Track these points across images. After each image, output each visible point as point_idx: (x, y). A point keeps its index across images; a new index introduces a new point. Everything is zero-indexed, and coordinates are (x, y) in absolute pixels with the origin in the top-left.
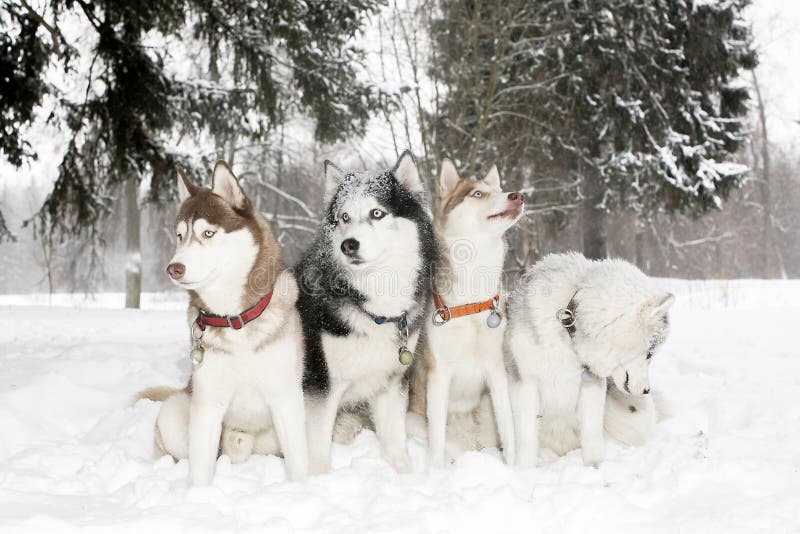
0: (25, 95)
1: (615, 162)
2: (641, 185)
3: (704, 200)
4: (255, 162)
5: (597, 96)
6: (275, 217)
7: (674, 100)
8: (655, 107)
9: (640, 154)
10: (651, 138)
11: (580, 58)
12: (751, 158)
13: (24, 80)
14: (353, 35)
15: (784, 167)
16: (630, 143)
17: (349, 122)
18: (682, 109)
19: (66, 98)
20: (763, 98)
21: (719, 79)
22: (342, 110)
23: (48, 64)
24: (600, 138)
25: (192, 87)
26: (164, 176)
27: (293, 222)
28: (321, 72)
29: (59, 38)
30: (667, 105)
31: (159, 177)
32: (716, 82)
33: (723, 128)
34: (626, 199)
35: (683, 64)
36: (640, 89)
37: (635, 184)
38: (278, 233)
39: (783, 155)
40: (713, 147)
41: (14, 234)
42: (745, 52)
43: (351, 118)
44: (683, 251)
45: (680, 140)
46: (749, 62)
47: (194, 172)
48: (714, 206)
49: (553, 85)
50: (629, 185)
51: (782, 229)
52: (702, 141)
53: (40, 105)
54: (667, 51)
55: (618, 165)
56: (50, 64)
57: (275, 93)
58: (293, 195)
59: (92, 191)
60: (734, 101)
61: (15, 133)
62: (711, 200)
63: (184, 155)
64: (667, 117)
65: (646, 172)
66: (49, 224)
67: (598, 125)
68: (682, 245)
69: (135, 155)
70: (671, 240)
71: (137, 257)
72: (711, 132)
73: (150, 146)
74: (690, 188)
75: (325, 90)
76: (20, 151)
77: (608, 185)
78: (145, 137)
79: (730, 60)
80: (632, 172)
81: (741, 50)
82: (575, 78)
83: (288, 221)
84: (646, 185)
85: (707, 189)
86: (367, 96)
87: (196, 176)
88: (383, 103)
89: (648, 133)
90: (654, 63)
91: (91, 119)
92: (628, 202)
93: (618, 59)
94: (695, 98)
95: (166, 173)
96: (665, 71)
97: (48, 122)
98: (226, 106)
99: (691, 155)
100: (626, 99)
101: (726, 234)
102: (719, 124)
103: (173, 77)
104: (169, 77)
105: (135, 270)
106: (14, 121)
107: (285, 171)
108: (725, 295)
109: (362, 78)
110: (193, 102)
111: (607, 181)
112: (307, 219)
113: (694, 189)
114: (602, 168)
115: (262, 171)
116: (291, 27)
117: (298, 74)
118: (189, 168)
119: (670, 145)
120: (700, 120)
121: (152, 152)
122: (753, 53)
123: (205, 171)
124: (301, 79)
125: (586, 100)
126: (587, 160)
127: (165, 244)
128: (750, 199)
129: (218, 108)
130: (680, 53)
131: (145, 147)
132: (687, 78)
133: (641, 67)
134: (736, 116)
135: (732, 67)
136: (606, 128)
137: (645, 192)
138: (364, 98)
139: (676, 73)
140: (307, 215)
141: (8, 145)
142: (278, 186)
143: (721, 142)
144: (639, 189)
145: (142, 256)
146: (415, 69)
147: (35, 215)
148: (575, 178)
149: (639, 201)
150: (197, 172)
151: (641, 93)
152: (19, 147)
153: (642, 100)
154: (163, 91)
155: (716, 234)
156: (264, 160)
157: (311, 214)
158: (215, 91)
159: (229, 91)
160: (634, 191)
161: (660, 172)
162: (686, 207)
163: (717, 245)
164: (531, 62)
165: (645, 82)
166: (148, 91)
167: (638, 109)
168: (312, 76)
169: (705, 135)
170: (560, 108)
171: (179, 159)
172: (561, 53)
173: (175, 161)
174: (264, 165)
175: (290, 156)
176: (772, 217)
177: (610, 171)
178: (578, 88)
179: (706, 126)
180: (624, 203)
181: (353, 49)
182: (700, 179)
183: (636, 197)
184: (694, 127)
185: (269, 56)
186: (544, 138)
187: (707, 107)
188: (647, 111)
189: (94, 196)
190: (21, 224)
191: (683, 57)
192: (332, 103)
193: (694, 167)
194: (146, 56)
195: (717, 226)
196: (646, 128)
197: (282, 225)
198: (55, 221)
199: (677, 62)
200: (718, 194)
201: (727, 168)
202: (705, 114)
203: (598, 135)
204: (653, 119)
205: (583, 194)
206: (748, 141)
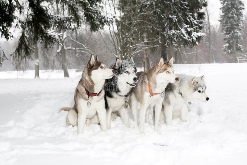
0: (9, 19)
1: (169, 33)
2: (176, 39)
3: (193, 43)
4: (70, 34)
5: (164, 15)
6: (76, 49)
7: (185, 15)
8: (180, 18)
9: (176, 31)
10: (179, 26)
11: (159, 4)
12: (205, 30)
13: (9, 15)
14: (100, 3)
15: (214, 32)
16: (173, 27)
17: (99, 26)
18: (187, 18)
19: (20, 20)
20: (208, 13)
21: (197, 9)
22: (97, 23)
23: (15, 10)
24: (165, 26)
25: (56, 17)
26: (48, 41)
27: (81, 50)
28: (92, 13)
29: (18, 3)
30: (183, 17)
31: (47, 41)
32: (196, 10)
33: (198, 23)
34: (172, 43)
35: (187, 6)
36: (176, 13)
37: (175, 39)
38: (77, 53)
39: (214, 28)
40: (196, 28)
41: (7, 58)
42: (204, 2)
43: (99, 25)
44: (187, 56)
45: (187, 27)
46: (205, 5)
47: (57, 40)
48: (196, 44)
49: (152, 12)
50: (173, 39)
51: (214, 49)
52: (193, 27)
53: (13, 22)
54: (183, 2)
55: (170, 34)
56: (16, 11)
57: (79, 18)
58: (80, 43)
59: (29, 46)
60: (201, 16)
61: (7, 30)
62: (195, 43)
63: (54, 35)
64: (183, 20)
65: (178, 36)
66: (17, 55)
67: (165, 23)
68: (187, 54)
69: (41, 36)
70: (184, 52)
71: (38, 61)
72: (195, 24)
73: (45, 33)
74: (190, 40)
75: (93, 18)
76: (8, 35)
77: (168, 39)
78: (43, 31)
79: (200, 5)
80: (174, 36)
81: (203, 2)
82: (158, 10)
83: (79, 50)
84: (178, 39)
85: (194, 40)
86: (104, 19)
87: (57, 41)
88: (108, 21)
89: (178, 25)
90: (179, 6)
91: (28, 26)
92: (173, 44)
93: (170, 5)
94: (191, 15)
95: (49, 40)
96: (182, 8)
97: (16, 27)
98: (65, 22)
99: (190, 31)
100: (172, 16)
101: (199, 51)
102: (197, 22)
103: (50, 14)
104: (49, 14)
105: (37, 64)
106: (6, 27)
107: (78, 36)
108: (200, 69)
109: (102, 14)
110: (56, 21)
111: (167, 38)
112: (84, 49)
113: (191, 40)
114: (166, 34)
115: (72, 36)
116: (84, 1)
117: (85, 14)
118: (55, 39)
119: (184, 28)
120: (192, 21)
121: (45, 35)
122: (206, 2)
123: (59, 39)
124: (86, 15)
125: (161, 16)
126: (162, 32)
127: (45, 57)
128: (205, 41)
129: (63, 22)
130: (186, 3)
131: (43, 33)
132: (189, 10)
133: (176, 7)
134: (202, 20)
135: (200, 7)
136: (167, 23)
137: (177, 41)
138: (103, 20)
139: (185, 8)
140: (84, 48)
141: (5, 33)
142: (76, 40)
143: (198, 27)
144: (176, 40)
145: (39, 61)
146: (115, 8)
147: (14, 53)
148: (159, 37)
149: (176, 43)
150: (58, 40)
151: (176, 14)
152: (8, 34)
153: (176, 16)
154: (48, 18)
155: (196, 51)
156: (72, 33)
157: (86, 48)
158: (62, 18)
159: (65, 18)
160: (175, 41)
161: (181, 35)
162: (188, 45)
163: (196, 54)
164: (146, 6)
165: (177, 10)
166: (44, 18)
167: (175, 18)
168: (89, 14)
169: (193, 25)
170: (154, 18)
171: (53, 36)
172: (154, 3)
173: (51, 37)
174: (72, 34)
175: (79, 32)
176: (211, 46)
177: (168, 35)
178: (159, 13)
179: (194, 23)
180: (172, 44)
181: (100, 6)
182: (192, 37)
183: (175, 42)
184: (190, 23)
185: (77, 9)
186: (150, 27)
187: (194, 17)
188: (178, 19)
189: (30, 47)
190: (10, 55)
191: (187, 4)
192: (95, 21)
193: (190, 34)
194: (43, 9)
195: (196, 49)
196: (177, 23)
197: (77, 51)
198: (19, 54)
199: (186, 5)
200: (197, 41)
201: (199, 34)
202: (193, 19)
203: (165, 25)
204: (179, 21)
205: (161, 42)
206: (205, 26)
